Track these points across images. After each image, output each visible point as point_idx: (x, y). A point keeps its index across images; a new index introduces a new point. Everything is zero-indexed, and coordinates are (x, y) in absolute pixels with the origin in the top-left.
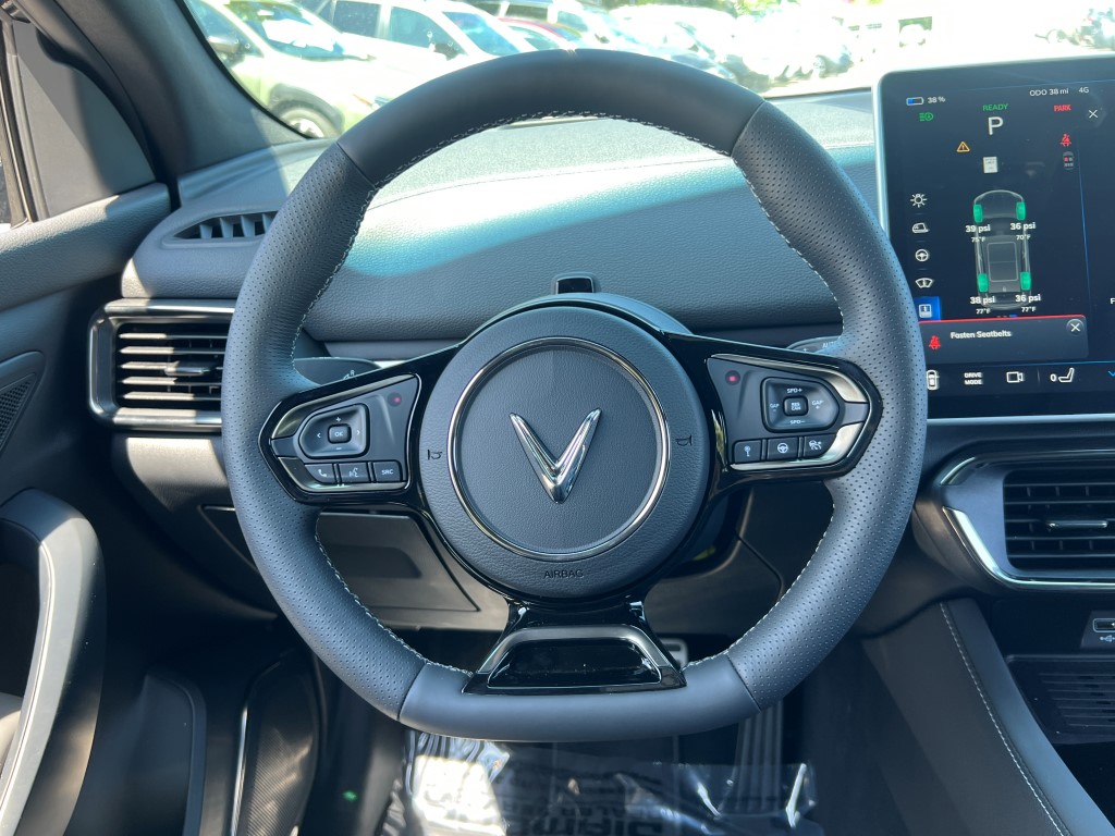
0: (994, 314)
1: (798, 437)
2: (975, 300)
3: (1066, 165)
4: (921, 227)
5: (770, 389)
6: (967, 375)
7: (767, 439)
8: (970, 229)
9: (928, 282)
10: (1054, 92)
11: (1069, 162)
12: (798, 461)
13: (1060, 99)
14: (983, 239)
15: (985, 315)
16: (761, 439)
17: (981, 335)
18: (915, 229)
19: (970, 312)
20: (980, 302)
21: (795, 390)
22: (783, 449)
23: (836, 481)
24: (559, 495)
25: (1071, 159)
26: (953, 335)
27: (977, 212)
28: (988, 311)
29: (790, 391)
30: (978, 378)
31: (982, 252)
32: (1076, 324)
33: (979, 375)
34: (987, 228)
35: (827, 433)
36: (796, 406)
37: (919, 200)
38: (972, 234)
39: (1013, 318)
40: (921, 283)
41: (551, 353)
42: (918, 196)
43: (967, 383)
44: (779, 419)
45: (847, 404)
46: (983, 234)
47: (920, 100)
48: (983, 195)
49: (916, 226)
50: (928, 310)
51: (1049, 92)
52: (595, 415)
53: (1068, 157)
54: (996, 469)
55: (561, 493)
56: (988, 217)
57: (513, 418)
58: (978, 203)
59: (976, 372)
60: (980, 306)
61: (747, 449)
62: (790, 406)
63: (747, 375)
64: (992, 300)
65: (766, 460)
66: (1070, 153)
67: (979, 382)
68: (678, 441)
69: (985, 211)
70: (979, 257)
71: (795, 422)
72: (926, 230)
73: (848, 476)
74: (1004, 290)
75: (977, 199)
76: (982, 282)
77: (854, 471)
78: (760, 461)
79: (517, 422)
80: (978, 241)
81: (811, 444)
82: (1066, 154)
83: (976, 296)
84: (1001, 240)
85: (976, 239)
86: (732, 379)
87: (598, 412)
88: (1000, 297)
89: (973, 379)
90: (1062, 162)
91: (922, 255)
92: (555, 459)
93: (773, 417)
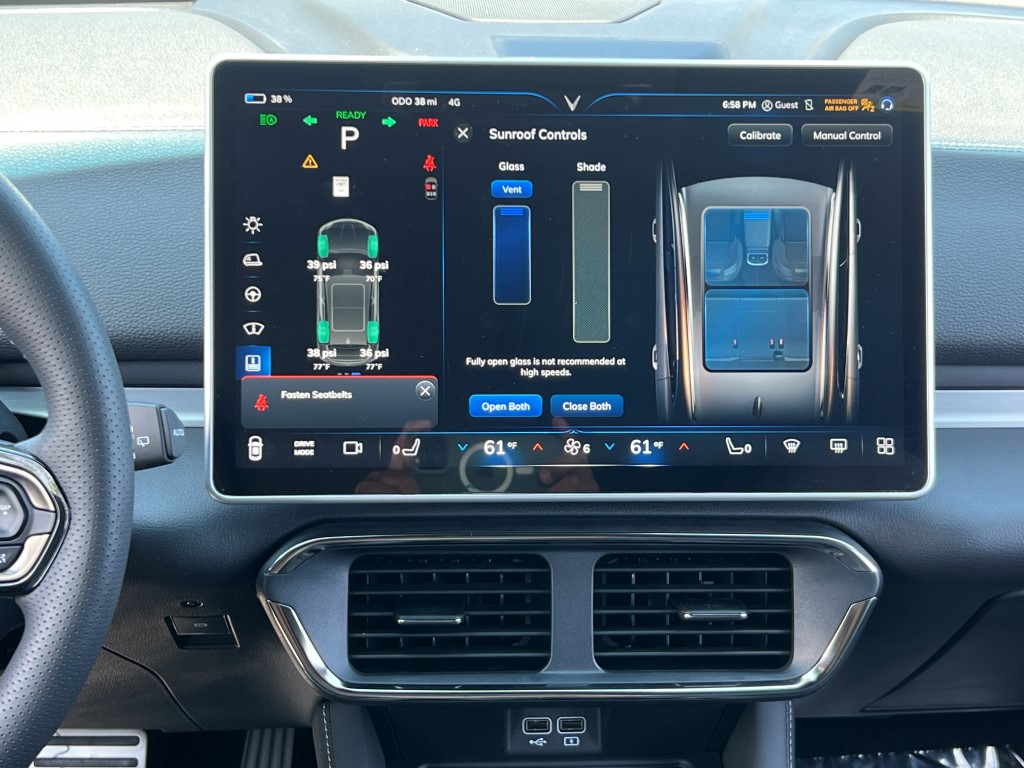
0: (334, 370)
2: (313, 353)
3: (428, 194)
4: (254, 259)
6: (297, 444)
8: (312, 264)
9: (258, 328)
10: (420, 102)
11: (431, 190)
13: (426, 111)
14: (327, 278)
15: (322, 372)
17: (317, 395)
18: (247, 261)
19: (305, 367)
20: (319, 355)
25: (434, 187)
26: (283, 394)
27: (322, 244)
28: (327, 367)
30: (309, 448)
31: (325, 294)
32: (426, 386)
33: (311, 443)
34: (333, 265)
37: (253, 225)
38: (315, 272)
39: (356, 375)
40: (250, 328)
42: (253, 219)
43: (296, 453)
45: (36, 511)
46: (326, 272)
47: (261, 99)
48: (329, 224)
49: (248, 257)
50: (256, 362)
51: (414, 101)
53: (431, 184)
56: (335, 251)
58: (323, 233)
59: (308, 441)
60: (318, 360)
64: (333, 353)
67: (311, 452)
69: (331, 242)
70: (321, 301)
72: (259, 263)
74: (348, 342)
75: (321, 230)
76: (322, 331)
80: (321, 280)
82: (428, 180)
83: (314, 347)
84: (348, 280)
85: (318, 278)
88: (343, 350)
89: (304, 449)
90: (423, 191)
91: (253, 294)
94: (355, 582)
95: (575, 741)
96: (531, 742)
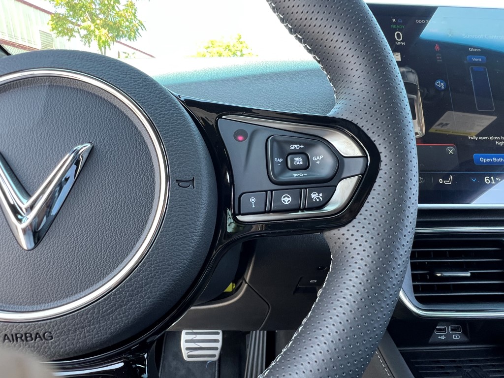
1: (301, 189)
3: (438, 61)
7: (272, 191)
12: (300, 213)
16: (266, 191)
21: (297, 147)
22: (287, 200)
23: (335, 231)
25: (440, 58)
29: (293, 147)
32: (451, 150)
35: (328, 184)
36: (299, 161)
44: (282, 172)
52: (84, 148)
61: (253, 200)
63: (254, 133)
65: (270, 212)
66: (440, 55)
68: (178, 182)
71: (298, 175)
78: (265, 212)
81: (313, 196)
82: (437, 55)
86: (240, 138)
90: (436, 59)
93: (277, 170)
95: (458, 337)
96: (439, 337)
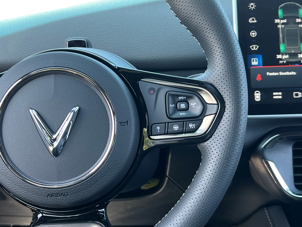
0: (288, 63)
2: (279, 56)
4: (253, 20)
5: (170, 97)
6: (274, 94)
8: (277, 21)
9: (256, 47)
14: (283, 26)
15: (283, 64)
17: (281, 74)
18: (250, 21)
19: (276, 62)
20: (281, 58)
24: (56, 153)
26: (268, 74)
27: (280, 13)
28: (285, 62)
30: (280, 95)
31: (282, 33)
33: (280, 93)
34: (285, 21)
37: (252, 6)
38: (278, 24)
39: (297, 65)
40: (253, 47)
41: (53, 75)
42: (252, 4)
43: (274, 97)
45: (208, 105)
46: (283, 24)
48: (283, 5)
49: (251, 19)
50: (256, 61)
54: (289, 140)
55: (57, 152)
56: (285, 15)
57: (31, 110)
58: (281, 8)
59: (279, 92)
60: (281, 59)
62: (180, 106)
64: (287, 56)
67: (280, 97)
69: (284, 12)
70: (281, 35)
72: (255, 21)
73: (208, 142)
74: (293, 52)
75: (279, 7)
76: (282, 48)
77: (211, 139)
79: (33, 113)
80: (280, 27)
83: (279, 54)
84: (291, 27)
85: (280, 26)
87: (78, 108)
88: (291, 55)
89: (277, 95)
91: (253, 34)
92: (54, 133)
94: (295, 153)
